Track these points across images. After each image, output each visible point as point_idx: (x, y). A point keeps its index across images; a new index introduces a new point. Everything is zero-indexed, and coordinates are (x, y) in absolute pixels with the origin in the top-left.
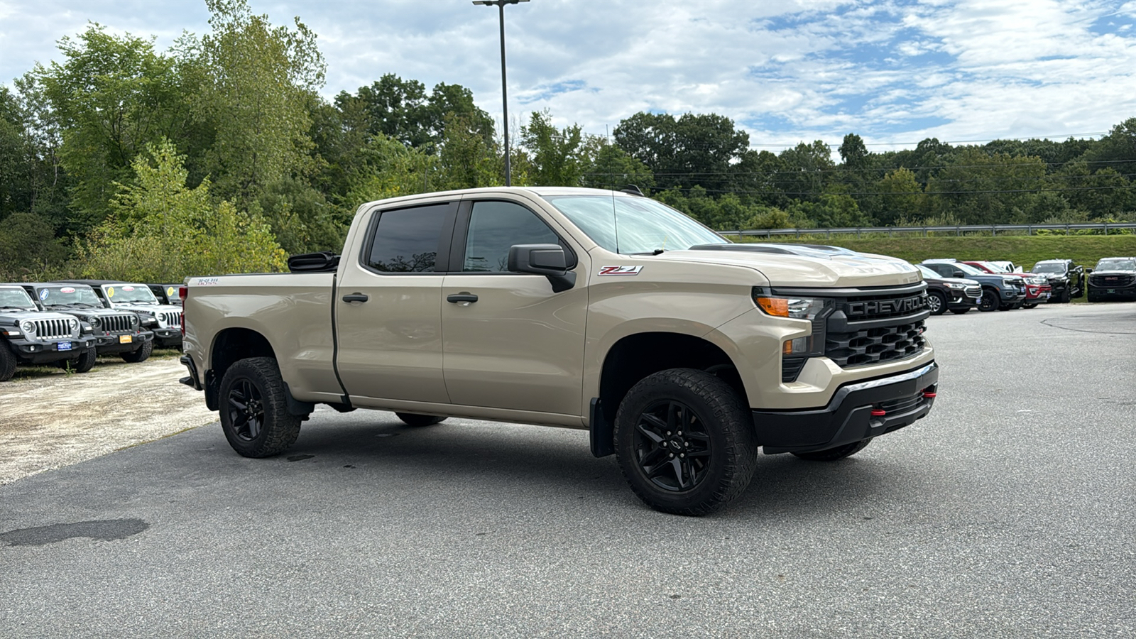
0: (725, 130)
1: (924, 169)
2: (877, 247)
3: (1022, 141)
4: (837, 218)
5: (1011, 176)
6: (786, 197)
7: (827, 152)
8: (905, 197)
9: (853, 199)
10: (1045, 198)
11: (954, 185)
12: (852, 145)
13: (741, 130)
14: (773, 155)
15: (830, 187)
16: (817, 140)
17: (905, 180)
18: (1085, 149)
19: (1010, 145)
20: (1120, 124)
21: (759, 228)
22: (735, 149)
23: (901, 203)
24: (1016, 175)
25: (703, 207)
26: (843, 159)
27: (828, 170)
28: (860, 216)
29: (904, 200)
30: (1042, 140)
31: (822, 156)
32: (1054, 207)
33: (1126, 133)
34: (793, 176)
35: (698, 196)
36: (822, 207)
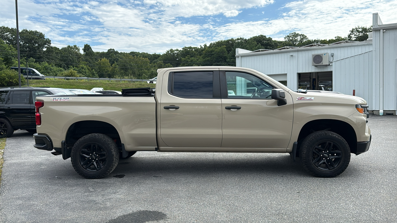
0: (41, 38)
1: (110, 59)
2: (117, 85)
3: (140, 53)
4: (87, 73)
5: (140, 64)
6: (65, 65)
7: (79, 50)
8: (106, 68)
9: (89, 67)
10: (153, 72)
11: (124, 65)
12: (87, 48)
13: (47, 38)
14: (59, 49)
15: (81, 62)
16: (75, 45)
17: (106, 62)
18: (159, 57)
19: (137, 54)
20: (168, 50)
21: (66, 76)
22: (45, 45)
23: (104, 70)
24: (141, 64)
25: (35, 66)
26: (84, 53)
27: (79, 56)
28: (95, 74)
29: (105, 69)
30: (146, 53)
31: (77, 51)
32: (155, 74)
33: (170, 53)
34: (67, 57)
35: (32, 62)
36: (82, 69)
